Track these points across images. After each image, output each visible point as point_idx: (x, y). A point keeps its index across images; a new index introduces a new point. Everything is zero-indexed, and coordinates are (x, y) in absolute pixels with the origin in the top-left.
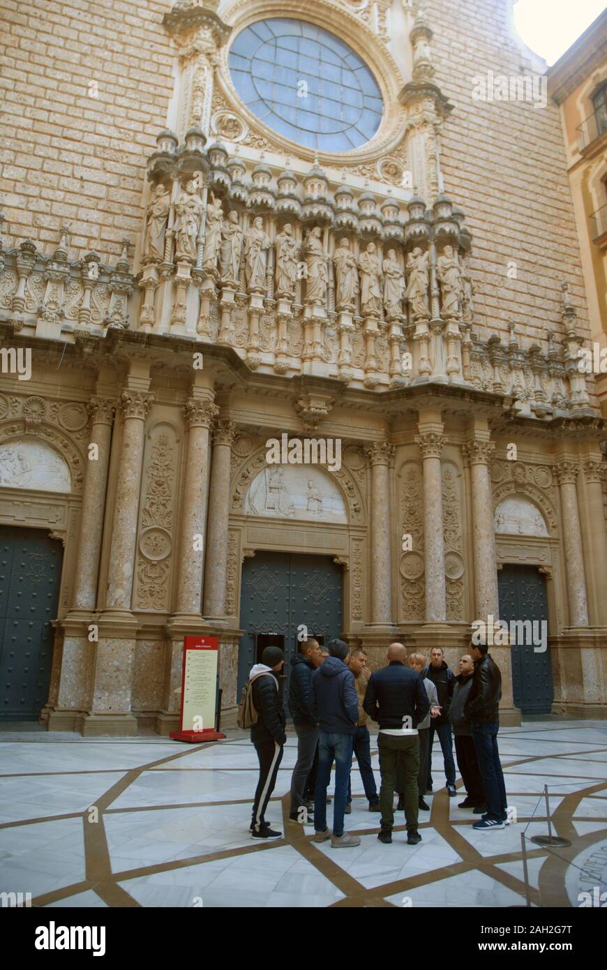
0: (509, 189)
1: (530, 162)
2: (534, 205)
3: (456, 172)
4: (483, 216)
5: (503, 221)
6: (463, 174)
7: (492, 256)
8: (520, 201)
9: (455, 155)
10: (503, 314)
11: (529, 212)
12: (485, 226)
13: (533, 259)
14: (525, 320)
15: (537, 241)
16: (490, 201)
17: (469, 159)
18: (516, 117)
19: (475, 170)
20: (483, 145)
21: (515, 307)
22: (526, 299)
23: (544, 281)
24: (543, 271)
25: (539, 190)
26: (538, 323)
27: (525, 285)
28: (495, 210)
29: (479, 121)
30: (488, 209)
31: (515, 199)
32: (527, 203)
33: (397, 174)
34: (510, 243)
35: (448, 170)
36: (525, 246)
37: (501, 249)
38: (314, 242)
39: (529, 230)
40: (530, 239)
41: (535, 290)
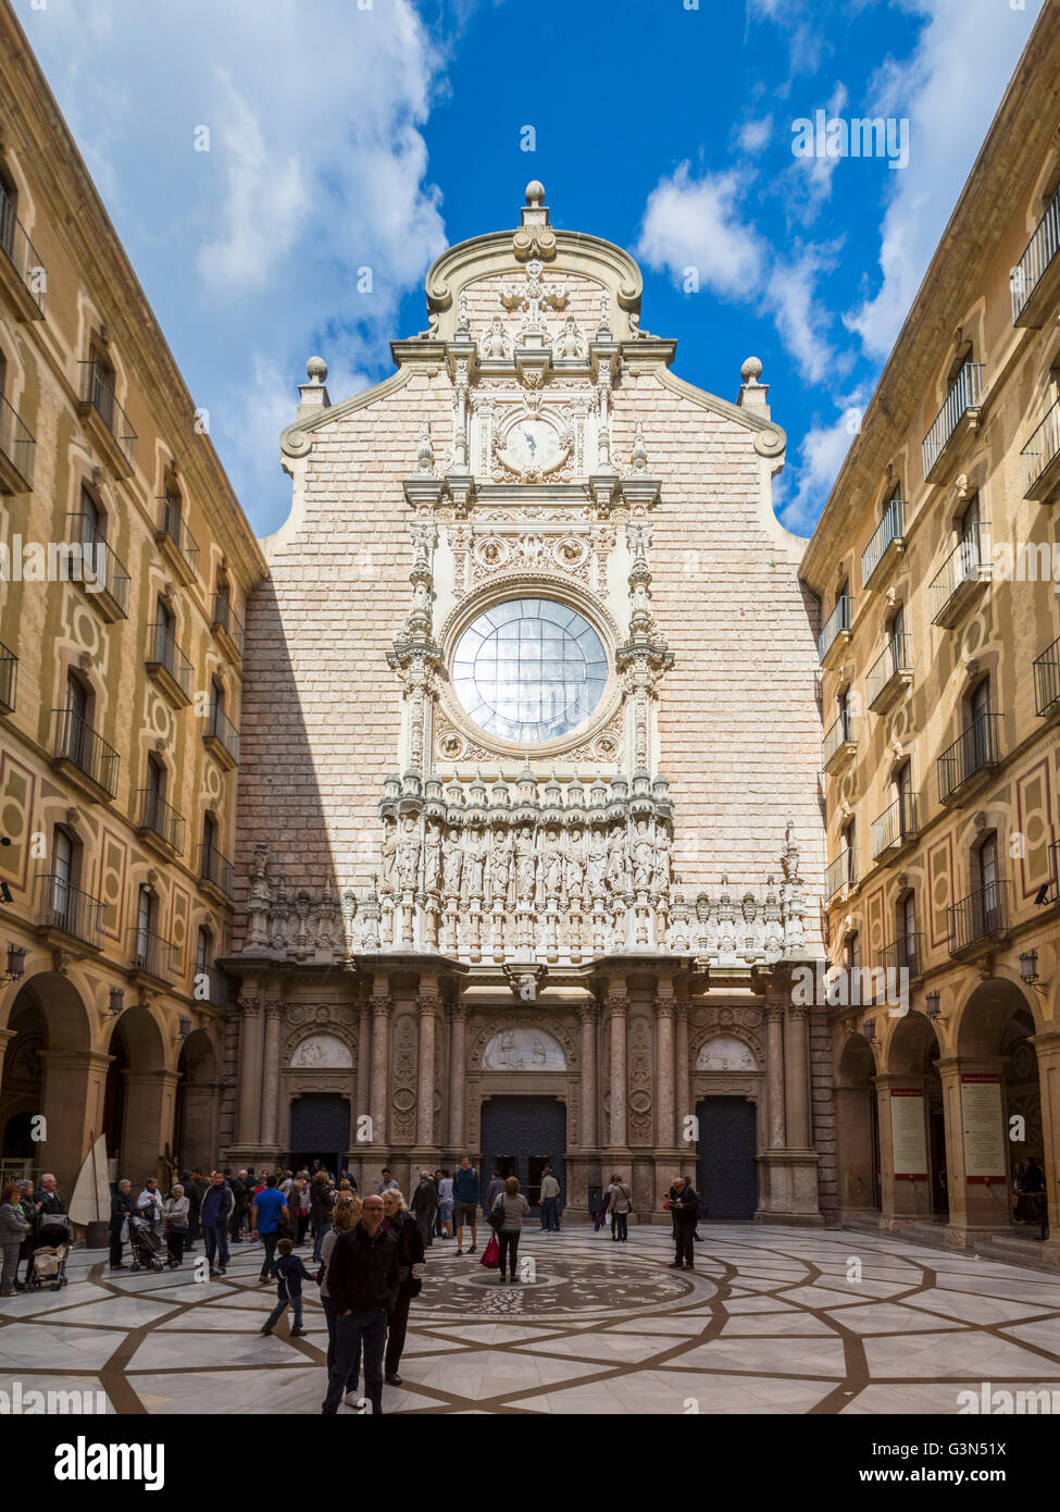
0: (739, 727)
1: (769, 685)
2: (770, 737)
3: (677, 727)
4: (705, 767)
5: (728, 767)
6: (683, 727)
7: (711, 809)
8: (752, 737)
9: (677, 706)
10: (718, 867)
11: (761, 747)
12: (706, 778)
13: (760, 798)
14: (744, 867)
15: (768, 778)
16: (716, 747)
17: (693, 706)
18: (757, 635)
19: (700, 717)
20: (713, 685)
21: (732, 857)
22: (749, 845)
23: (771, 821)
24: (772, 810)
25: (779, 717)
26: (759, 867)
27: (748, 831)
28: (719, 757)
29: (710, 655)
30: (710, 757)
31: (745, 737)
32: (760, 737)
33: (609, 746)
34: (734, 788)
35: (667, 727)
36: (753, 787)
37: (722, 798)
38: (523, 843)
39: (760, 768)
40: (760, 778)
41: (759, 833)
